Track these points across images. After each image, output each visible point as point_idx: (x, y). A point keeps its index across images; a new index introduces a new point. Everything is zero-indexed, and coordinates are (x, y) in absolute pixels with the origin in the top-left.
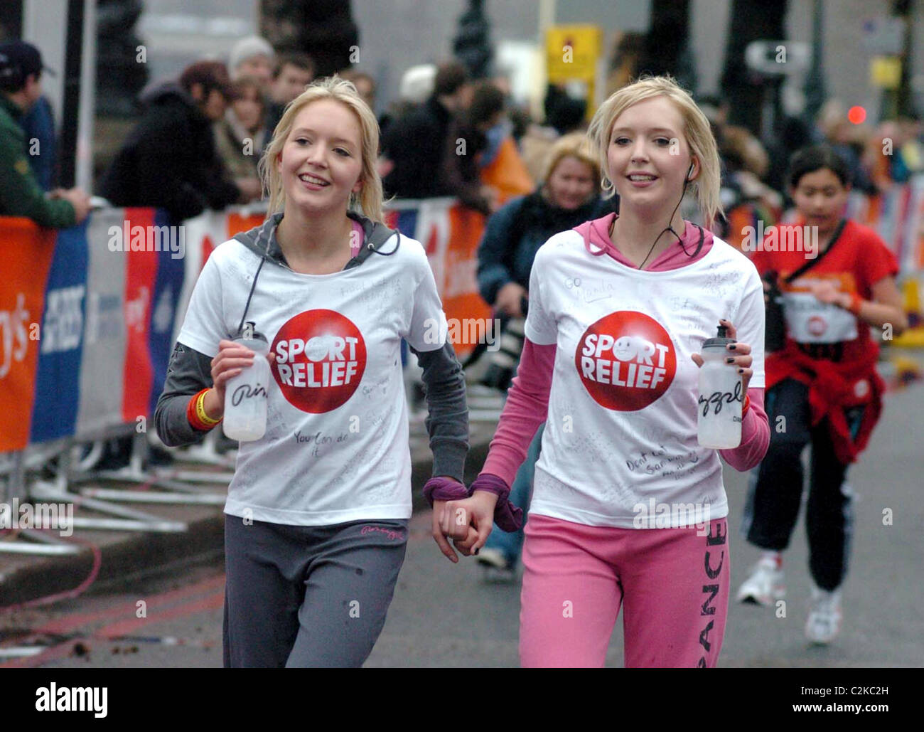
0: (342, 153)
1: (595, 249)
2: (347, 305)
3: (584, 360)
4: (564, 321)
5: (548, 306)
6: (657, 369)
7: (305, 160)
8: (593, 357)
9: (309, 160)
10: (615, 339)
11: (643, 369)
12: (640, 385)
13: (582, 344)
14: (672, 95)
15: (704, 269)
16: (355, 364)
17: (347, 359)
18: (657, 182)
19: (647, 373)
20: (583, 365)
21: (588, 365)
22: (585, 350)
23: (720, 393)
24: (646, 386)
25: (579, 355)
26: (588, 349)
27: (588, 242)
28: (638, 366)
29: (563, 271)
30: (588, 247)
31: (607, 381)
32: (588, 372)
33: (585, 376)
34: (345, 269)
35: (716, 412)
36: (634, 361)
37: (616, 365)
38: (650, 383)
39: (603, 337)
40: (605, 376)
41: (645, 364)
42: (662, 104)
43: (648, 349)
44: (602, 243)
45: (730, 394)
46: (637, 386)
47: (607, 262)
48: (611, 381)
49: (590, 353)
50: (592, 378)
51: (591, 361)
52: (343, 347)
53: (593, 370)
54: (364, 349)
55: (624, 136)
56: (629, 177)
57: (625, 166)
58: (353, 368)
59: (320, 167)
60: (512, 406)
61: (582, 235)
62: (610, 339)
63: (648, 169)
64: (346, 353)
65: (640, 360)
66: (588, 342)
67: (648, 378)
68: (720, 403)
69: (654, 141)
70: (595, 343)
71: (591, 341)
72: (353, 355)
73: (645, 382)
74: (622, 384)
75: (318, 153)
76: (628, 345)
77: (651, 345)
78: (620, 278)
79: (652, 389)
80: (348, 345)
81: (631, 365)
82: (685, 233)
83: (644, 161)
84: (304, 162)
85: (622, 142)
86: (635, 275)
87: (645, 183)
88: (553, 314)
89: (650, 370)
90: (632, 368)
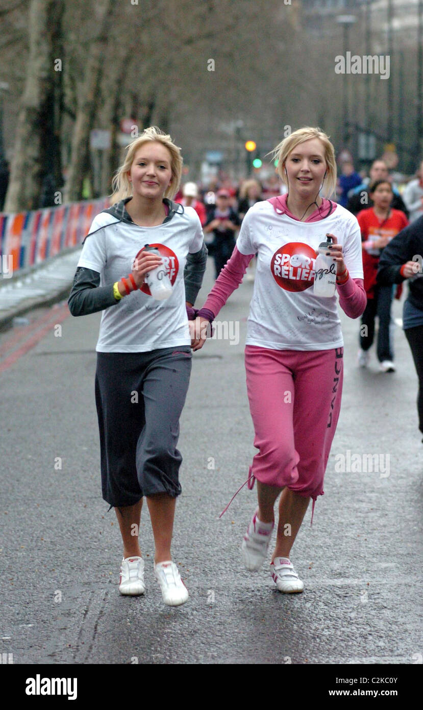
0: (163, 168)
1: (279, 212)
2: (166, 241)
3: (275, 267)
4: (262, 247)
5: (253, 239)
6: (311, 271)
7: (145, 173)
8: (280, 265)
9: (147, 174)
10: (291, 256)
11: (304, 271)
12: (303, 279)
13: (274, 258)
14: (320, 137)
15: (333, 219)
16: (174, 270)
17: (171, 268)
18: (312, 181)
19: (306, 273)
20: (275, 269)
21: (277, 269)
22: (275, 262)
23: (322, 270)
24: (306, 279)
25: (273, 264)
26: (277, 261)
27: (276, 207)
28: (302, 269)
29: (262, 222)
30: (275, 210)
31: (287, 277)
32: (277, 273)
33: (276, 274)
34: (163, 223)
35: (320, 279)
36: (300, 267)
37: (291, 269)
38: (308, 278)
39: (285, 255)
40: (286, 275)
41: (305, 268)
42: (316, 142)
43: (307, 261)
44: (282, 208)
45: (328, 270)
46: (302, 279)
47: (286, 218)
48: (289, 277)
49: (278, 263)
50: (279, 275)
51: (279, 267)
52: (168, 262)
53: (280, 272)
54: (178, 262)
55: (297, 157)
56: (299, 179)
57: (297, 173)
58: (174, 272)
59: (153, 176)
60: (223, 277)
61: (272, 204)
62: (288, 256)
63: (309, 176)
64: (170, 265)
65: (303, 267)
66: (277, 258)
67: (307, 275)
68: (322, 274)
69: (312, 161)
70: (281, 258)
71: (279, 257)
72: (173, 266)
73: (305, 277)
74: (294, 278)
75: (151, 169)
76: (297, 259)
77: (308, 259)
78: (293, 226)
79: (309, 281)
80: (170, 260)
81: (299, 269)
82: (323, 203)
83: (308, 172)
84: (144, 174)
85: (296, 160)
86: (299, 224)
87: (307, 182)
88: (255, 243)
89: (308, 271)
90: (299, 270)
